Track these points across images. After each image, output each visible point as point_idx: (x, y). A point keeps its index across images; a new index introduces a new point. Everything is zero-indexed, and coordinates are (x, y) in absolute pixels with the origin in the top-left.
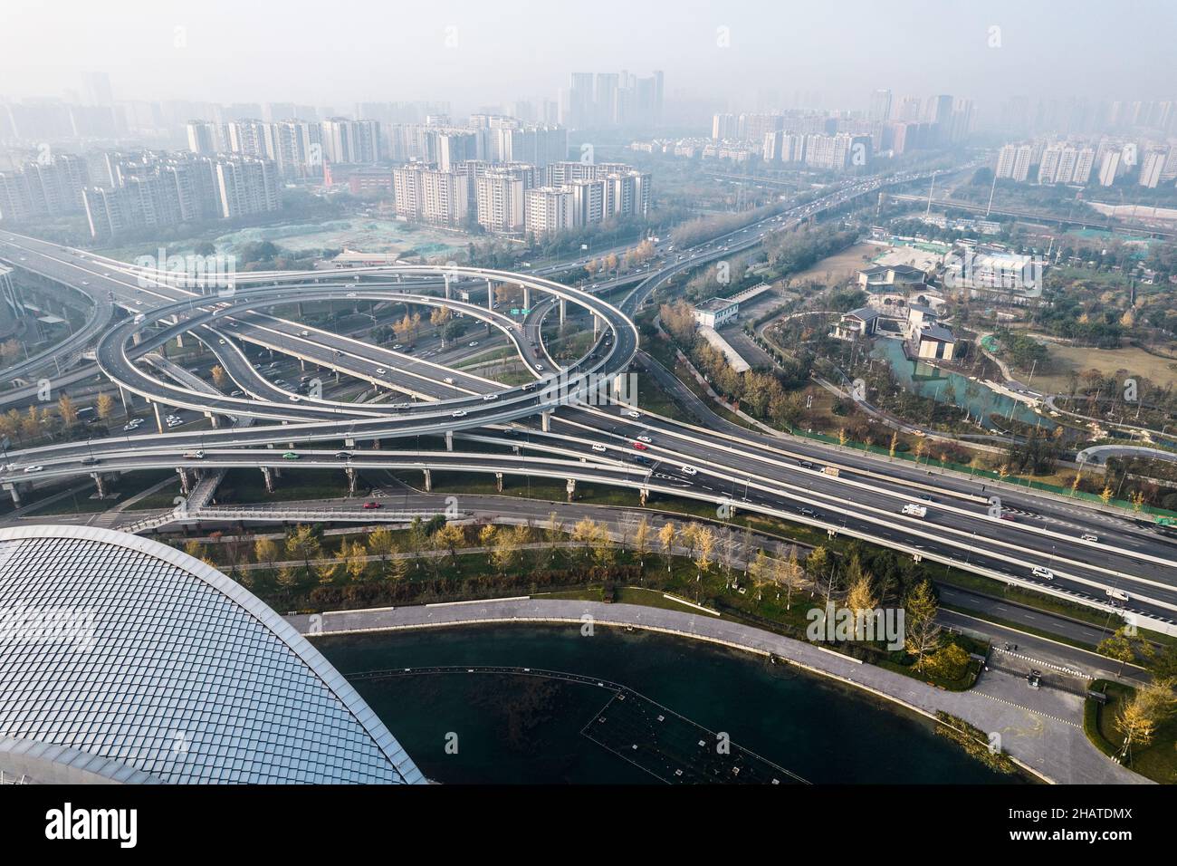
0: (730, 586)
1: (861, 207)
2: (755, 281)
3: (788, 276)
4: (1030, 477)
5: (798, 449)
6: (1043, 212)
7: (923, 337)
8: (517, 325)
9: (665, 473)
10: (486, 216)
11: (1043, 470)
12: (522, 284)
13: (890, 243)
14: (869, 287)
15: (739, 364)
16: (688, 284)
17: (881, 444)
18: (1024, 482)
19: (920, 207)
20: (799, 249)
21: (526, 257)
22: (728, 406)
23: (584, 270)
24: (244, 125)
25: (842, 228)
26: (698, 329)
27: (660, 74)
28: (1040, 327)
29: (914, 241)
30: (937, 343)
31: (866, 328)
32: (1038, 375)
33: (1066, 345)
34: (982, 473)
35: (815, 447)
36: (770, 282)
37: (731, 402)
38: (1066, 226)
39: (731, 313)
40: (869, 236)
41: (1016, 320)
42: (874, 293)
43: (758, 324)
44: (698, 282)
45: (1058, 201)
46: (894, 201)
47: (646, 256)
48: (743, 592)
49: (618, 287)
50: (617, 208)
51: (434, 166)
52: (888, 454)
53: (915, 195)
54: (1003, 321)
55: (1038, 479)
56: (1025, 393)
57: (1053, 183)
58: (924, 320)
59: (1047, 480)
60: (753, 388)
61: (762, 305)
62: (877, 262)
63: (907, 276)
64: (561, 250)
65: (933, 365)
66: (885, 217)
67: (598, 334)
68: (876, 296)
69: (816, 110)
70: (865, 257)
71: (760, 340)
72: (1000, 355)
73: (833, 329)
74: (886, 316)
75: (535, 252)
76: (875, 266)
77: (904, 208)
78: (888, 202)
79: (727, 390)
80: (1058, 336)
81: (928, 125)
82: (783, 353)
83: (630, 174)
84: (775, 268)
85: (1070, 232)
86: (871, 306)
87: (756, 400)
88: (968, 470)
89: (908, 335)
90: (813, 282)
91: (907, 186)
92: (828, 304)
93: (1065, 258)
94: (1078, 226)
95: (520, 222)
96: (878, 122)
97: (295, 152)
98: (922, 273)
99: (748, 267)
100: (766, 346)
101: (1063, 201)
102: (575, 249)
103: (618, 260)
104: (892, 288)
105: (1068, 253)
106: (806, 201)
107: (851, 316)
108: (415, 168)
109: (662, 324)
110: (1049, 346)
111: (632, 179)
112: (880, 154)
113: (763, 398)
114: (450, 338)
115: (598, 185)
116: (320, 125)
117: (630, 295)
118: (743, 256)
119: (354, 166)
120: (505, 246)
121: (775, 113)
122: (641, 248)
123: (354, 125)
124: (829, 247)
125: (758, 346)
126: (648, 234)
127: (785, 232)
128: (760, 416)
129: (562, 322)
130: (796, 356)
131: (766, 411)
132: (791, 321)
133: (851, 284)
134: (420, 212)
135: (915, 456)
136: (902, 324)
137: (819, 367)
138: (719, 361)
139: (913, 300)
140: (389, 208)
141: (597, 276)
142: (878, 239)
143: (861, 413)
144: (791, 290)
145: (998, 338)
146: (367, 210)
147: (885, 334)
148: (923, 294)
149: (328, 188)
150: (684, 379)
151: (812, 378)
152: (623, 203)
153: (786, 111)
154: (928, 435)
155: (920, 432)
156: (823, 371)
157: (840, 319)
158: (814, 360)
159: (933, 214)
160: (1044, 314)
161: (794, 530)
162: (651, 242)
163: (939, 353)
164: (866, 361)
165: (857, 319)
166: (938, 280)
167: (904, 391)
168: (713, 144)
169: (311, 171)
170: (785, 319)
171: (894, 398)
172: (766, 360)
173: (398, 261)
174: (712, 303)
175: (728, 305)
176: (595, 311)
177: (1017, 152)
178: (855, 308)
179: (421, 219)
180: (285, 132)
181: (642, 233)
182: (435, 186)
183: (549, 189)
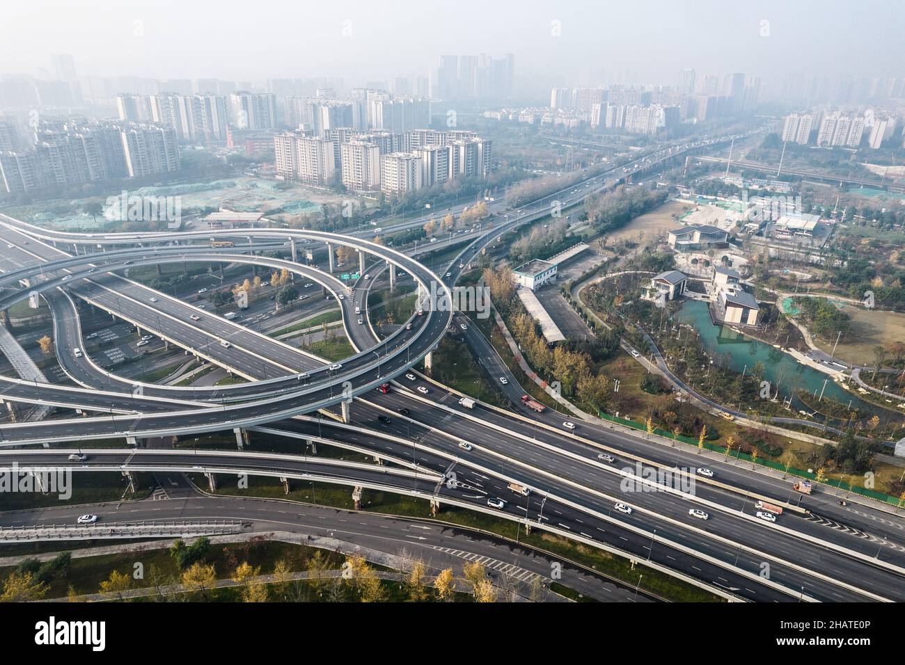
1: (671, 168)
2: (575, 240)
3: (605, 235)
4: (851, 478)
5: (604, 436)
6: (824, 172)
8: (348, 290)
10: (349, 178)
12: (357, 247)
13: (696, 202)
14: (677, 246)
15: (553, 333)
16: (513, 245)
17: (689, 434)
18: (845, 485)
19: (720, 168)
20: (616, 210)
21: (376, 216)
22: (539, 381)
23: (422, 230)
24: (163, 97)
25: (654, 187)
26: (518, 292)
27: (511, 56)
28: (836, 288)
29: (716, 200)
30: (741, 310)
31: (675, 291)
32: (840, 343)
33: (863, 307)
34: (796, 471)
35: (623, 435)
36: (587, 239)
37: (541, 376)
38: (847, 186)
39: (550, 274)
40: (677, 195)
41: (814, 280)
42: (682, 252)
43: (574, 285)
44: (522, 244)
45: (837, 162)
46: (698, 162)
47: (480, 215)
49: (451, 246)
50: (462, 170)
51: (311, 133)
52: (698, 445)
53: (715, 157)
54: (801, 281)
56: (830, 365)
57: (831, 146)
58: (728, 282)
60: (561, 367)
61: (580, 265)
62: (684, 219)
63: (712, 236)
64: (407, 209)
65: (738, 331)
66: (691, 177)
68: (684, 255)
69: (634, 85)
70: (673, 215)
71: (574, 304)
72: (802, 320)
73: (644, 291)
74: (694, 276)
75: (384, 210)
76: (683, 225)
77: (706, 169)
78: (694, 164)
79: (538, 364)
80: (854, 298)
81: (724, 98)
82: (596, 318)
83: (473, 140)
84: (594, 226)
85: (852, 192)
86: (680, 266)
87: (565, 376)
88: (781, 467)
89: (713, 298)
90: (627, 241)
91: (709, 149)
92: (639, 264)
93: (850, 217)
94: (856, 185)
95: (377, 183)
96: (684, 95)
97: (205, 120)
98: (725, 233)
99: (569, 226)
100: (580, 310)
101: (841, 162)
102: (419, 209)
103: (454, 220)
104: (698, 247)
105: (853, 212)
106: (624, 163)
107: (661, 280)
108: (293, 135)
110: (847, 310)
111: (475, 145)
112: (686, 121)
113: (572, 377)
114: (284, 301)
115: (445, 151)
117: (457, 258)
119: (253, 132)
120: (357, 203)
121: (601, 87)
122: (476, 208)
123: (255, 98)
124: (642, 207)
125: (573, 310)
126: (485, 194)
127: (604, 192)
128: (568, 395)
129: (391, 284)
130: (607, 322)
131: (575, 389)
132: (604, 283)
133: (661, 243)
134: (295, 172)
135: (725, 447)
136: (708, 286)
137: (630, 334)
138: (532, 332)
139: (718, 261)
140: (271, 169)
141: (434, 234)
142: (685, 198)
143: (669, 392)
144: (606, 248)
145: (798, 300)
146: (254, 170)
147: (693, 296)
148: (726, 253)
149: (229, 150)
150: (498, 347)
151: (623, 346)
152: (467, 165)
153: (610, 86)
154: (737, 417)
155: (728, 414)
156: (633, 338)
157: (651, 282)
158: (624, 330)
159: (732, 174)
160: (841, 276)
161: (594, 555)
162: (486, 201)
163: (744, 319)
164: (674, 327)
165: (666, 282)
166: (739, 238)
167: (712, 362)
168: (550, 113)
169: (217, 136)
170: (599, 280)
171: (702, 372)
172: (579, 326)
173: (262, 219)
174: (533, 265)
175: (547, 267)
176: (418, 279)
177: (800, 120)
178: (664, 271)
179: (296, 178)
180: (196, 103)
181: (480, 192)
182: (307, 150)
183: (401, 154)
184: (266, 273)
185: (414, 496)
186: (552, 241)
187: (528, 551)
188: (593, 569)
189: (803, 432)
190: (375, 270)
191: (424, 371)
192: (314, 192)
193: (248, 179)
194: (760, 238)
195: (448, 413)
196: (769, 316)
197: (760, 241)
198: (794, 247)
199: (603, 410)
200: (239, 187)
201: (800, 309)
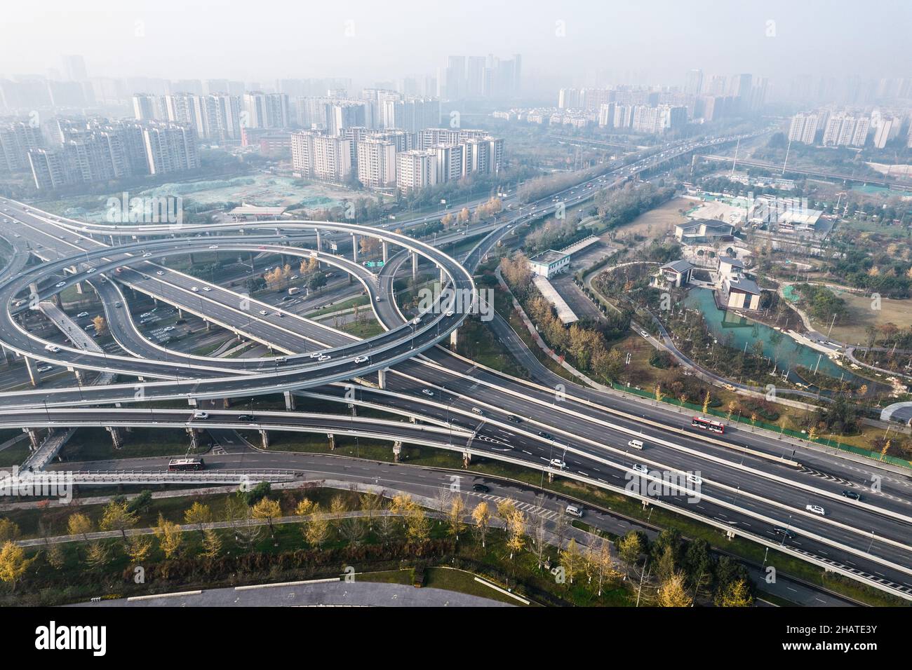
0: (543, 566)
1: (678, 166)
2: (586, 233)
3: (615, 229)
4: (841, 439)
5: (617, 404)
6: (829, 170)
7: (732, 290)
8: (373, 276)
9: (486, 437)
10: (365, 175)
11: (850, 430)
12: (381, 238)
13: (702, 198)
14: (684, 239)
15: (567, 315)
16: (527, 237)
17: (695, 401)
18: (833, 443)
20: (625, 205)
21: (394, 210)
22: (555, 357)
23: (440, 222)
24: (178, 97)
25: (662, 185)
26: (533, 279)
27: (519, 57)
28: (835, 277)
29: (722, 197)
30: (745, 295)
31: (682, 279)
32: (836, 325)
33: (859, 294)
34: (790, 432)
35: (634, 402)
36: (597, 233)
37: (558, 353)
39: (564, 264)
40: (684, 192)
41: (814, 270)
42: (689, 244)
43: (586, 274)
44: (536, 236)
45: (841, 161)
46: (705, 161)
47: (494, 210)
49: (467, 238)
50: (475, 168)
51: (326, 132)
52: (702, 411)
53: (723, 156)
54: (802, 271)
55: (845, 440)
56: (826, 344)
57: (836, 145)
58: (732, 271)
59: (854, 440)
60: (577, 343)
61: (591, 256)
62: (691, 215)
63: (718, 230)
64: (423, 204)
65: (741, 315)
66: (697, 175)
68: (691, 247)
69: (642, 85)
70: (680, 211)
71: (587, 290)
72: (801, 305)
73: (653, 279)
74: (700, 267)
75: (401, 206)
76: (690, 219)
77: (713, 168)
78: (700, 163)
79: (555, 341)
80: (852, 286)
81: (731, 98)
82: (607, 303)
83: (485, 139)
84: (604, 221)
86: (686, 257)
87: (580, 353)
88: (777, 429)
89: (718, 286)
90: (636, 234)
91: (715, 148)
92: (648, 255)
93: (851, 213)
94: (859, 183)
95: (393, 179)
96: (692, 95)
97: (219, 119)
98: (729, 226)
99: (580, 220)
100: (592, 296)
101: (846, 161)
102: (435, 204)
103: (470, 215)
104: (704, 240)
105: (854, 208)
106: (632, 161)
107: (668, 269)
108: (309, 133)
109: (502, 275)
110: (845, 296)
111: (487, 144)
112: (693, 121)
113: (586, 352)
114: (314, 287)
115: (458, 149)
116: (240, 98)
117: (475, 248)
118: (576, 209)
119: (265, 131)
120: (376, 199)
121: (609, 88)
122: (491, 203)
124: (650, 202)
125: (585, 296)
126: (498, 191)
127: (613, 188)
128: (583, 369)
129: (414, 272)
130: (618, 306)
131: (589, 364)
132: (615, 272)
133: (669, 236)
134: (312, 169)
135: (727, 412)
136: (713, 274)
137: (640, 317)
138: (549, 313)
139: (722, 252)
140: (288, 167)
141: (451, 228)
142: (692, 195)
143: (676, 366)
144: (617, 241)
145: (798, 288)
146: (271, 168)
147: (698, 284)
148: (731, 245)
149: (243, 149)
150: (517, 328)
151: (633, 328)
152: (479, 163)
153: (618, 87)
154: (738, 388)
155: (730, 386)
156: (642, 320)
157: (659, 270)
158: (634, 313)
159: (738, 172)
160: (838, 266)
161: (610, 499)
162: (500, 197)
163: (747, 304)
164: (681, 311)
165: (673, 271)
166: (744, 232)
167: (716, 342)
168: (558, 113)
169: (231, 135)
170: (610, 269)
171: (706, 350)
172: (592, 311)
173: (284, 213)
174: (547, 255)
175: (561, 257)
176: (441, 266)
177: (806, 120)
178: (672, 260)
179: (313, 176)
180: (211, 103)
181: (493, 189)
182: (324, 148)
183: (416, 152)
184: (295, 262)
185: (448, 448)
186: (565, 234)
187: (551, 496)
188: (609, 510)
189: (798, 401)
190: (397, 259)
191: (450, 347)
192: (332, 189)
193: (267, 176)
194: (764, 232)
195: (474, 383)
196: (770, 302)
197: (764, 235)
198: (796, 240)
199: (616, 381)
200: (258, 183)
201: (799, 296)
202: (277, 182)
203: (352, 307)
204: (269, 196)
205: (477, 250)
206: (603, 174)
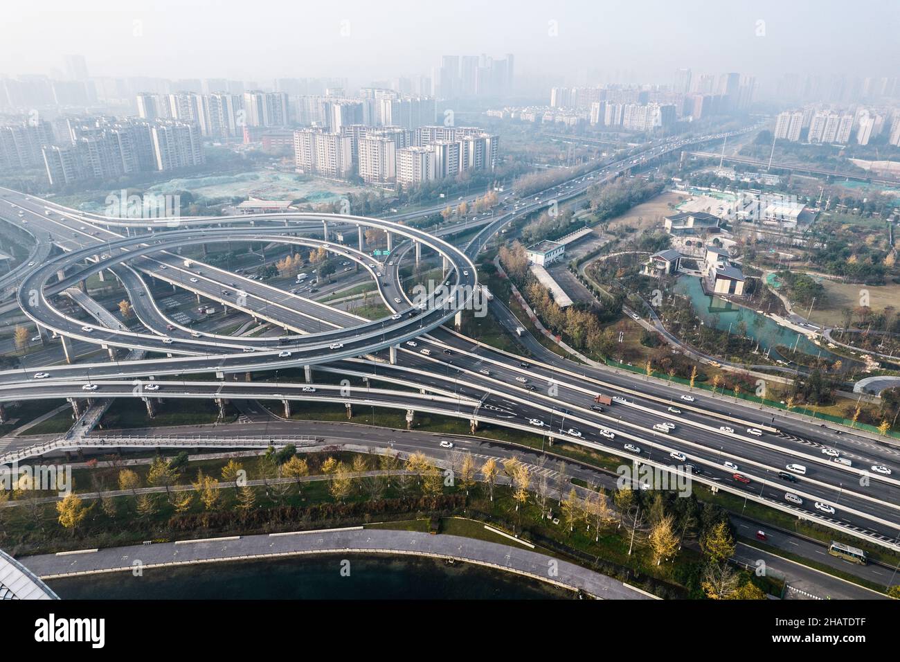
0: (546, 517)
1: (667, 162)
2: (579, 225)
3: (607, 221)
4: (815, 408)
5: (611, 378)
6: (813, 166)
7: (718, 276)
8: (380, 264)
9: (492, 405)
10: (365, 170)
11: (825, 400)
12: (385, 229)
13: (690, 193)
14: (673, 230)
15: (563, 299)
16: (524, 228)
17: (682, 375)
18: (809, 412)
19: (714, 163)
20: (616, 198)
21: (396, 204)
22: (552, 337)
23: (440, 215)
25: (651, 180)
26: (530, 267)
27: (511, 56)
28: (815, 265)
29: (710, 191)
30: (730, 281)
31: (671, 267)
32: (815, 309)
33: (838, 281)
34: (769, 402)
35: (626, 377)
36: (590, 225)
37: (555, 333)
38: (833, 178)
39: (559, 253)
40: (673, 187)
41: (796, 259)
42: (677, 236)
43: (580, 263)
44: (533, 227)
45: (825, 158)
46: (693, 157)
47: (491, 204)
48: (557, 523)
49: (467, 230)
50: (471, 163)
51: (327, 129)
52: (689, 384)
53: (710, 152)
54: (784, 260)
55: (822, 410)
56: (806, 326)
57: (820, 143)
58: (719, 260)
59: (829, 410)
60: (573, 323)
61: (584, 246)
62: (679, 208)
63: (705, 222)
64: (423, 198)
65: (727, 300)
66: (686, 170)
67: (446, 273)
68: (679, 238)
69: (632, 84)
70: (669, 204)
71: (581, 278)
72: (783, 291)
73: (643, 267)
74: (688, 256)
75: (402, 199)
76: (678, 212)
77: (701, 164)
78: (689, 159)
79: (552, 323)
80: (831, 273)
81: (720, 96)
82: (600, 289)
83: (482, 136)
84: (597, 213)
85: (837, 184)
86: (674, 247)
87: (575, 333)
88: (757, 400)
89: (705, 274)
90: (627, 226)
91: (703, 145)
92: (639, 245)
93: (833, 205)
94: (842, 178)
95: (393, 175)
96: (681, 94)
97: (221, 118)
98: (717, 218)
99: (574, 213)
100: (586, 282)
101: (829, 158)
102: (434, 198)
103: (468, 207)
104: (692, 231)
105: (836, 201)
106: (621, 158)
107: (658, 257)
108: (311, 131)
109: (501, 263)
110: (824, 283)
111: (483, 140)
112: (682, 119)
113: (581, 332)
114: (323, 275)
115: (456, 145)
116: (240, 96)
117: (474, 239)
118: (570, 203)
119: (266, 129)
120: (378, 194)
121: (600, 87)
122: (488, 197)
123: (268, 97)
124: (640, 196)
125: (580, 283)
126: (494, 185)
127: (605, 183)
128: (579, 348)
129: (417, 261)
130: (611, 292)
131: (584, 343)
132: (607, 260)
133: (658, 228)
134: (314, 166)
135: (713, 385)
136: (700, 263)
137: (631, 302)
138: (546, 297)
139: (709, 242)
140: (291, 163)
141: (450, 220)
142: (680, 190)
143: (666, 344)
144: (609, 233)
145: (781, 275)
146: (273, 164)
147: (686, 272)
148: (718, 236)
149: (245, 146)
150: (516, 312)
151: (625, 311)
152: (476, 159)
153: (608, 86)
154: (723, 365)
155: (716, 363)
156: (634, 304)
157: (649, 258)
158: (626, 296)
159: (725, 168)
160: (819, 254)
161: (605, 460)
162: (496, 191)
163: (732, 290)
164: (670, 296)
165: (662, 259)
166: (730, 224)
167: (702, 323)
168: (551, 111)
169: (233, 133)
170: (603, 258)
171: (694, 331)
172: (586, 295)
173: (290, 207)
174: (543, 245)
175: (556, 247)
176: (444, 254)
177: (791, 118)
178: (661, 250)
179: (315, 172)
180: (213, 102)
181: (489, 184)
182: (326, 145)
183: (415, 149)
184: (305, 252)
185: (457, 416)
186: (559, 226)
187: (551, 458)
188: (605, 469)
189: (779, 376)
190: (401, 249)
191: (454, 328)
193: (270, 172)
194: (749, 224)
195: (478, 360)
197: (749, 227)
198: (780, 232)
199: (609, 358)
200: (262, 179)
201: (781, 283)
202: (281, 178)
203: (361, 293)
204: (273, 191)
205: (477, 239)
206: (594, 169)
